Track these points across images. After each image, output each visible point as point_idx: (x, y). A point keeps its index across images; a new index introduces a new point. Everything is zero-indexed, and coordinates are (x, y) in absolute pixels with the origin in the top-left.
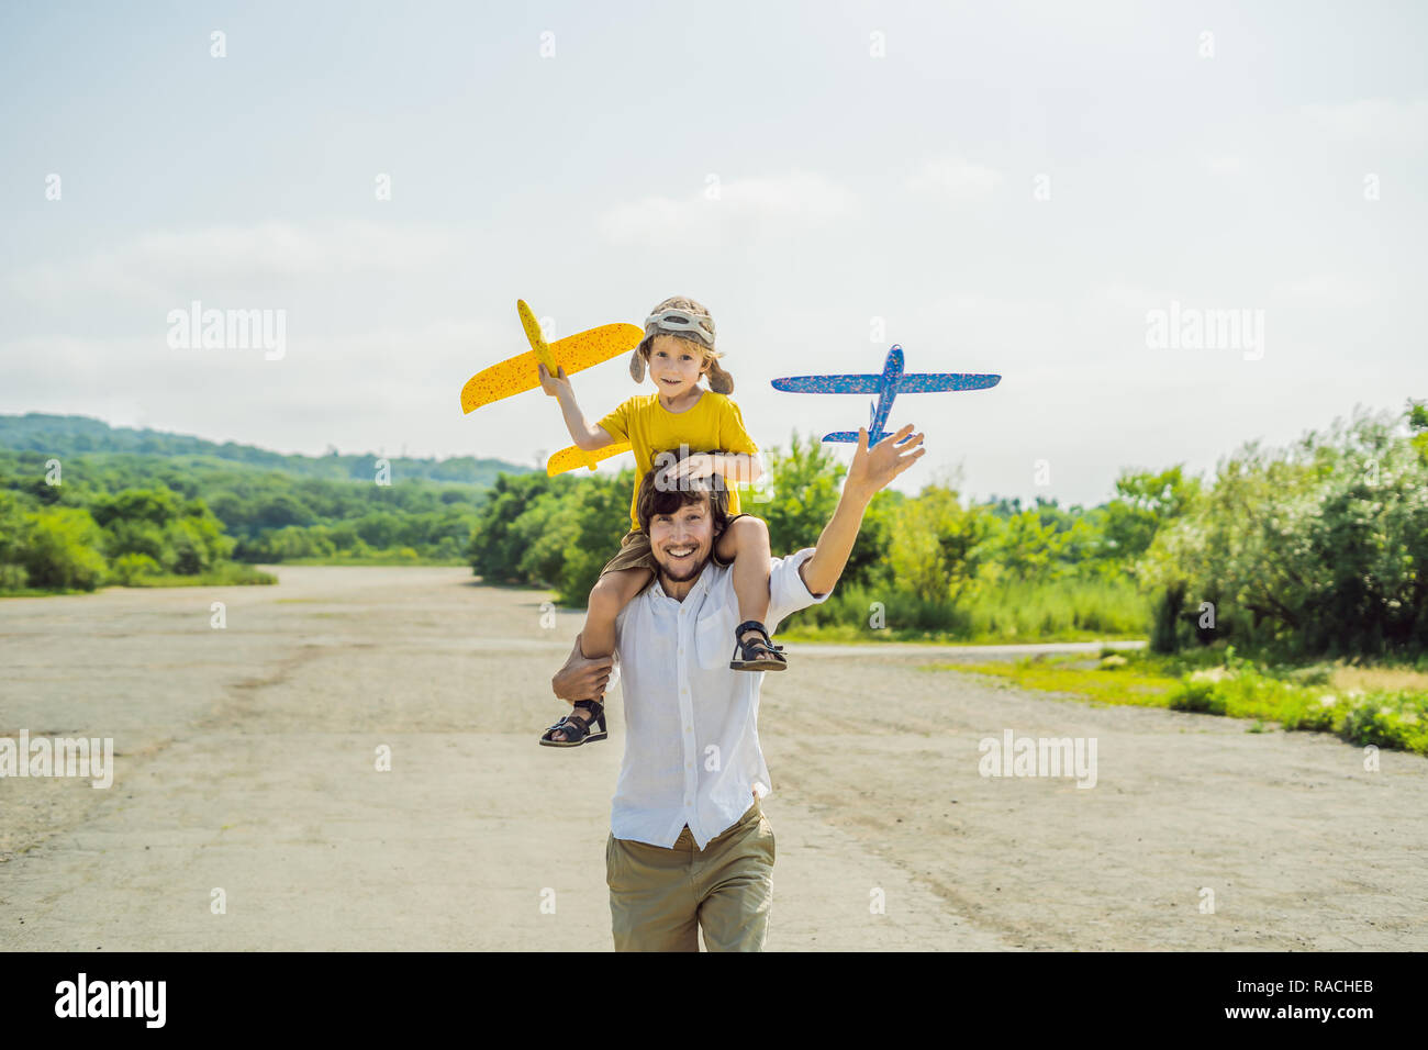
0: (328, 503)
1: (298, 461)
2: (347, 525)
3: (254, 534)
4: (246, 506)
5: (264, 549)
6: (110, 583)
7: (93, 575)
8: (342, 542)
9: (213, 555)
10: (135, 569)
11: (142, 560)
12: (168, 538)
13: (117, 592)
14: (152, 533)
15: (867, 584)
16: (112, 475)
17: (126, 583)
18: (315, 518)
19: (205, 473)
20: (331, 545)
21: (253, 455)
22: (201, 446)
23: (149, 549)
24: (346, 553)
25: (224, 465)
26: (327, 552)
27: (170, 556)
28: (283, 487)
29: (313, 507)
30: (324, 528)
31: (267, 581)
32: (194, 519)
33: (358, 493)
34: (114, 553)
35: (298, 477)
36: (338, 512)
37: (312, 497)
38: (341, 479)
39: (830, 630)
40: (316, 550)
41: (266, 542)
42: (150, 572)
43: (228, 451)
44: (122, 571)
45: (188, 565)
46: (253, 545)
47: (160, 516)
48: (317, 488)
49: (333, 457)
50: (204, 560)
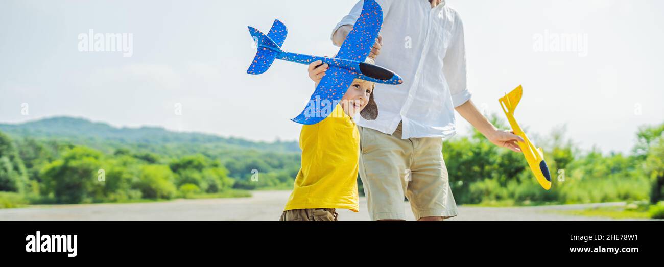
0: (276, 163)
1: (262, 145)
2: (284, 172)
3: (242, 177)
4: (239, 165)
5: (247, 183)
6: (178, 197)
7: (170, 193)
8: (282, 179)
9: (223, 185)
10: (188, 191)
11: (192, 187)
12: (203, 177)
13: (181, 202)
14: (196, 175)
16: (179, 152)
17: (185, 197)
18: (270, 169)
19: (220, 150)
20: (277, 181)
21: (242, 142)
22: (218, 139)
23: (195, 182)
24: (284, 184)
25: (229, 147)
26: (275, 184)
27: (204, 185)
28: (255, 156)
29: (270, 164)
30: (274, 173)
31: (248, 196)
32: (215, 168)
33: (290, 158)
34: (179, 184)
35: (261, 151)
36: (281, 166)
37: (269, 160)
38: (281, 152)
40: (271, 183)
41: (248, 180)
42: (195, 192)
43: (231, 141)
44: (183, 192)
45: (212, 189)
46: (242, 182)
47: (199, 168)
48: (271, 156)
49: (278, 143)
50: (220, 187)
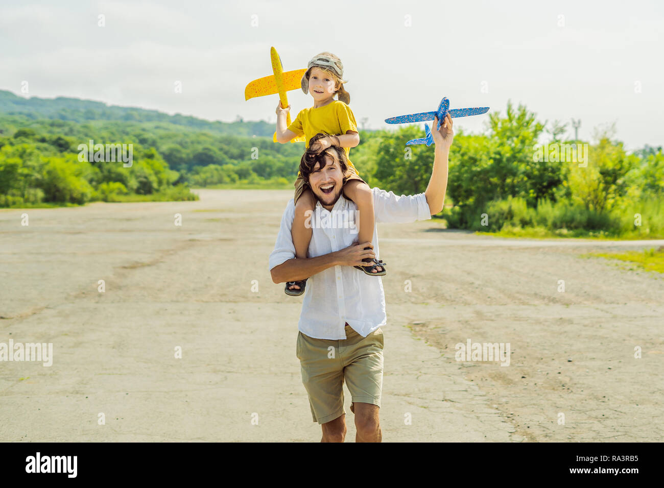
0: (235, 151)
1: (219, 125)
2: (245, 164)
3: (190, 170)
4: (185, 153)
5: (195, 179)
6: (93, 200)
7: (83, 195)
8: (242, 174)
9: (160, 183)
10: (111, 192)
11: (118, 185)
12: (132, 172)
13: (100, 205)
15: (554, 200)
16: (105, 134)
17: (105, 200)
18: (228, 160)
19: (161, 132)
20: (236, 176)
21: (192, 121)
22: (161, 116)
23: (121, 179)
24: (245, 181)
25: (173, 128)
26: (233, 181)
27: (134, 183)
28: (209, 141)
29: (226, 153)
30: (231, 166)
31: (192, 198)
32: (149, 160)
33: (253, 144)
34: (98, 181)
35: (217, 135)
36: (242, 156)
37: (226, 147)
38: (243, 136)
39: (529, 230)
40: (227, 179)
42: (120, 193)
43: (177, 119)
44: (103, 192)
45: (145, 189)
48: (228, 141)
49: (240, 123)
50: (155, 185)
